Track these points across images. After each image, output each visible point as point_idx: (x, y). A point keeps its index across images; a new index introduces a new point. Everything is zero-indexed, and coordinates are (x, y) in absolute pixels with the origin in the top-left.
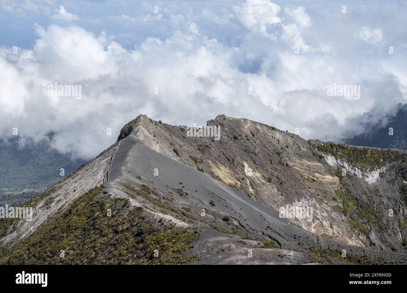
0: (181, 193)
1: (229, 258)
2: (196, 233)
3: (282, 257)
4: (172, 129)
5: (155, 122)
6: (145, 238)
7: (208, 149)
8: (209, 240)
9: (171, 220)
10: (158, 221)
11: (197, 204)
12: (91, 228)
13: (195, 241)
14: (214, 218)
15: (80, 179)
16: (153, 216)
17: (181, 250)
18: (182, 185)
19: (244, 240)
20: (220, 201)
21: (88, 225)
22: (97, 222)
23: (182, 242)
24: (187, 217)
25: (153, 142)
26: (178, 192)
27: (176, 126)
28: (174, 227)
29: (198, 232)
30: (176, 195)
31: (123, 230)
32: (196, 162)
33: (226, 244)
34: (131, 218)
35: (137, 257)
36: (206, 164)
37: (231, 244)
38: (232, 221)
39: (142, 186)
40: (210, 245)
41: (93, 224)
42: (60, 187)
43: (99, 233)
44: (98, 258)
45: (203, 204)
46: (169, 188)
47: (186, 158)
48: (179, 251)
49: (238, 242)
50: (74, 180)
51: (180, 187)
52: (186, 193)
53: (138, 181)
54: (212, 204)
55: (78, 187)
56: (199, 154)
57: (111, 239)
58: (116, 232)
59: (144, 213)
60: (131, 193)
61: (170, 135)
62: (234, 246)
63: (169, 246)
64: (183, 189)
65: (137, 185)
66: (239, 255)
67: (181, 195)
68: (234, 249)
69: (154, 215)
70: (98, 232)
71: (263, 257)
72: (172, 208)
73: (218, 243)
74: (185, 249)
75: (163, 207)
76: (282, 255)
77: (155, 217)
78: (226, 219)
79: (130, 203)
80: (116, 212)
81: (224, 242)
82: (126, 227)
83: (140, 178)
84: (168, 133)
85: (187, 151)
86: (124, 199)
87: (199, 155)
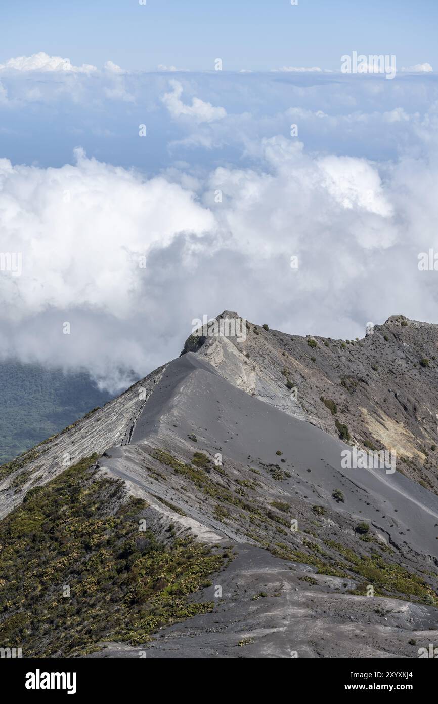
0: (275, 473)
1: (270, 612)
2: (225, 556)
3: (383, 615)
4: (291, 342)
5: (255, 327)
6: (133, 563)
7: (363, 384)
8: (243, 573)
9: (190, 528)
10: (165, 529)
11: (306, 497)
12: (46, 536)
13: (217, 574)
14: (337, 525)
15: (83, 438)
16: (160, 519)
17: (185, 590)
18: (282, 457)
19: (315, 577)
20: (355, 492)
21: (42, 531)
22: (57, 525)
23: (193, 573)
24: (278, 521)
25: (243, 367)
26: (271, 471)
27: (299, 337)
28: (190, 543)
29: (229, 554)
30: (265, 477)
31: (100, 544)
32: (334, 410)
33: (273, 582)
34: (119, 521)
35: (112, 600)
36: (357, 414)
37: (285, 583)
38: (374, 535)
39: (196, 455)
40: (241, 582)
41: (50, 530)
42: (45, 451)
43: (57, 547)
44: (46, 598)
45: (319, 496)
46: (253, 461)
47: (312, 402)
48: (180, 593)
49: (300, 579)
50: (72, 439)
51: (276, 460)
52: (286, 473)
53: (189, 446)
54: (337, 497)
55: (77, 453)
56: (341, 394)
57: (76, 560)
58: (87, 548)
59: (144, 512)
60: (161, 468)
61: (284, 354)
62: (290, 587)
63: (168, 581)
64: (281, 465)
65: (185, 453)
66: (291, 607)
67: (276, 477)
68: (285, 594)
69: (162, 517)
70: (56, 544)
71: (342, 613)
72: (246, 503)
73: (260, 579)
74: (193, 589)
75: (227, 500)
76: (383, 610)
77: (162, 521)
78: (361, 530)
79: (125, 490)
80: (96, 506)
81: (273, 578)
82: (107, 537)
83: (195, 440)
84: (279, 350)
85: (316, 387)
86: (116, 482)
87: (341, 396)
